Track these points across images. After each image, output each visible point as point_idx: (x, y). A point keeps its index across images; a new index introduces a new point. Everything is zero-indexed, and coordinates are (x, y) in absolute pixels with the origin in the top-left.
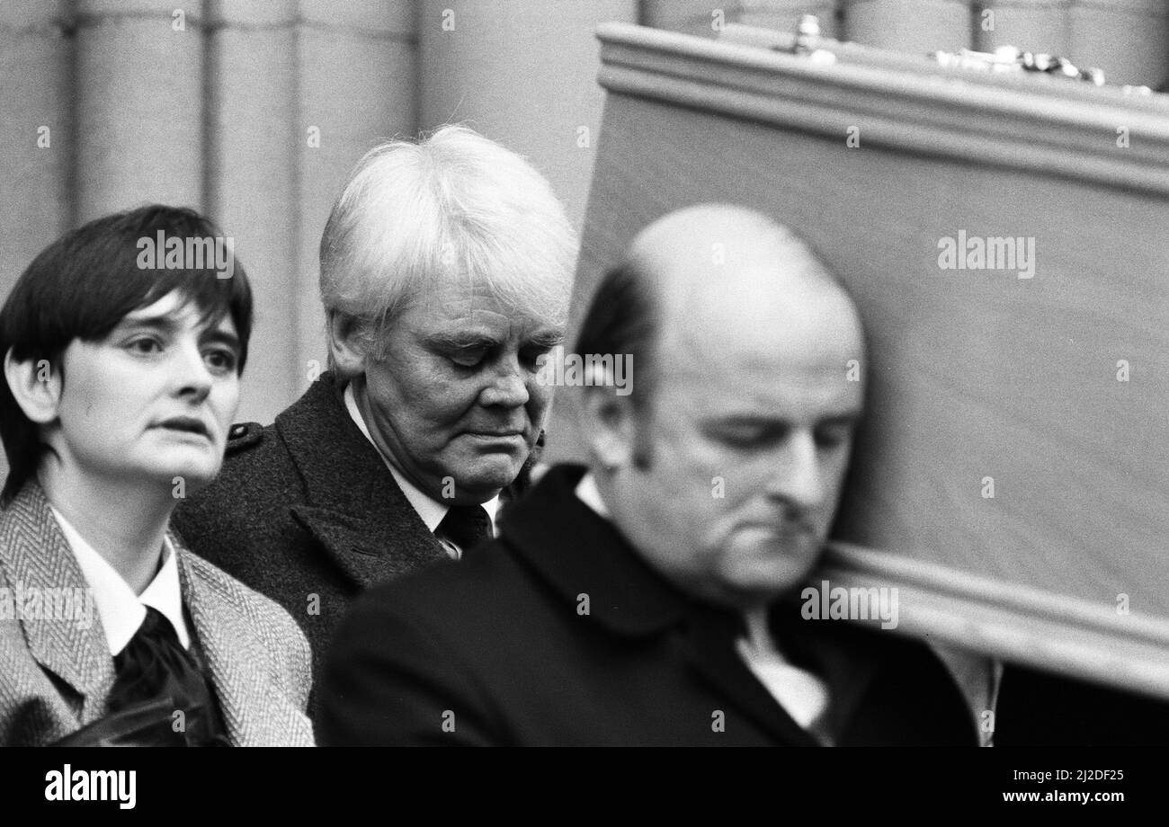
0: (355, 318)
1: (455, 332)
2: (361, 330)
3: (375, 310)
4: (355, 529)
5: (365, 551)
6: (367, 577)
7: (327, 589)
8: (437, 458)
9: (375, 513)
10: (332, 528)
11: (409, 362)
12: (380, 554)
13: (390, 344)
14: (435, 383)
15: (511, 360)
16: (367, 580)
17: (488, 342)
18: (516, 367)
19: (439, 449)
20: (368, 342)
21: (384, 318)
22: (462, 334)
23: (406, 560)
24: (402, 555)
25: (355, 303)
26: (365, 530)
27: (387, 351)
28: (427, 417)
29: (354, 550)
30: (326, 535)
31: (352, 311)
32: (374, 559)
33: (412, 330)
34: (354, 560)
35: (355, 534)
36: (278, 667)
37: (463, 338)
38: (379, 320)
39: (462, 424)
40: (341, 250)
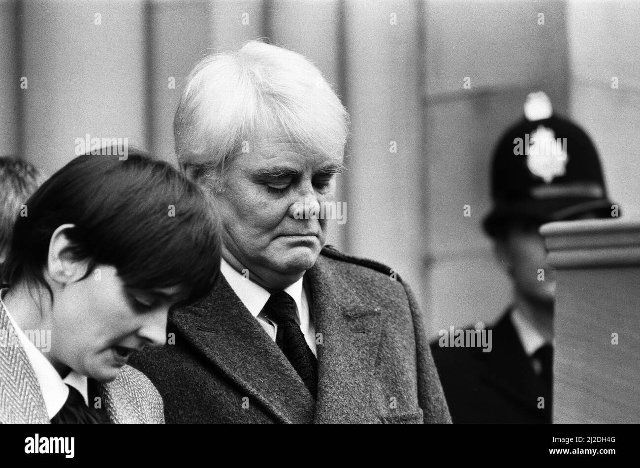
0: (203, 165)
1: (271, 167)
2: (207, 173)
3: (218, 158)
4: (200, 316)
5: (206, 330)
6: (207, 346)
7: (182, 355)
8: (263, 254)
9: (214, 304)
10: (183, 315)
11: (241, 191)
12: (217, 332)
13: (228, 180)
14: (260, 203)
15: (307, 184)
16: (207, 348)
17: (293, 172)
18: (311, 189)
19: (264, 248)
20: (212, 180)
21: (223, 163)
22: (275, 168)
23: (235, 334)
24: (232, 331)
25: (202, 156)
26: (206, 316)
27: (226, 185)
28: (256, 226)
29: (198, 329)
30: (178, 320)
31: (200, 161)
32: (213, 334)
33: (243, 169)
34: (198, 336)
35: (200, 318)
36: (144, 417)
37: (276, 171)
38: (220, 165)
39: (278, 230)
40: (191, 122)
